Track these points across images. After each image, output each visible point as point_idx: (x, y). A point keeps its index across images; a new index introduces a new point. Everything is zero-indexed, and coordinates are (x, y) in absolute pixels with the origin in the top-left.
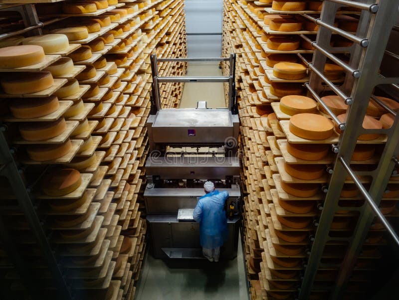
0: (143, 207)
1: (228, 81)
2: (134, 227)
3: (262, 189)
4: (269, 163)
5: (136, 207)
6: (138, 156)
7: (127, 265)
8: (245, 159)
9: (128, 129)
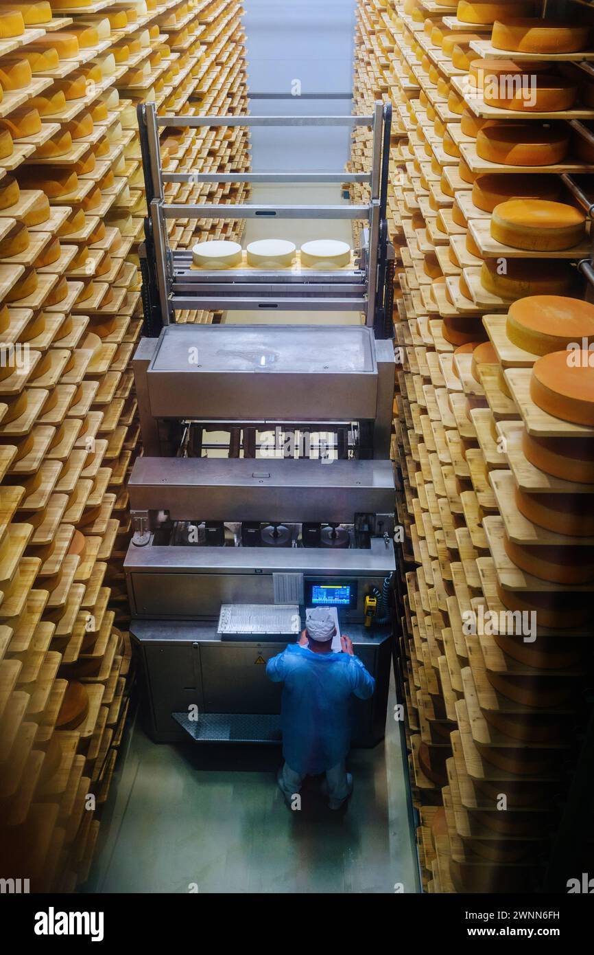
0: (122, 598)
1: (367, 214)
2: (95, 655)
3: (454, 555)
4: (475, 483)
5: (100, 597)
6: (109, 455)
7: (75, 760)
8: (410, 466)
9: (79, 379)
